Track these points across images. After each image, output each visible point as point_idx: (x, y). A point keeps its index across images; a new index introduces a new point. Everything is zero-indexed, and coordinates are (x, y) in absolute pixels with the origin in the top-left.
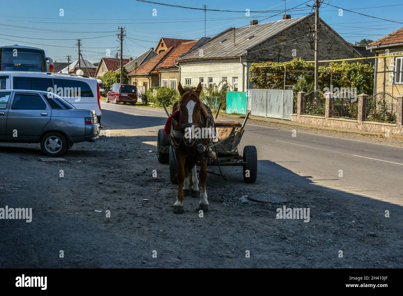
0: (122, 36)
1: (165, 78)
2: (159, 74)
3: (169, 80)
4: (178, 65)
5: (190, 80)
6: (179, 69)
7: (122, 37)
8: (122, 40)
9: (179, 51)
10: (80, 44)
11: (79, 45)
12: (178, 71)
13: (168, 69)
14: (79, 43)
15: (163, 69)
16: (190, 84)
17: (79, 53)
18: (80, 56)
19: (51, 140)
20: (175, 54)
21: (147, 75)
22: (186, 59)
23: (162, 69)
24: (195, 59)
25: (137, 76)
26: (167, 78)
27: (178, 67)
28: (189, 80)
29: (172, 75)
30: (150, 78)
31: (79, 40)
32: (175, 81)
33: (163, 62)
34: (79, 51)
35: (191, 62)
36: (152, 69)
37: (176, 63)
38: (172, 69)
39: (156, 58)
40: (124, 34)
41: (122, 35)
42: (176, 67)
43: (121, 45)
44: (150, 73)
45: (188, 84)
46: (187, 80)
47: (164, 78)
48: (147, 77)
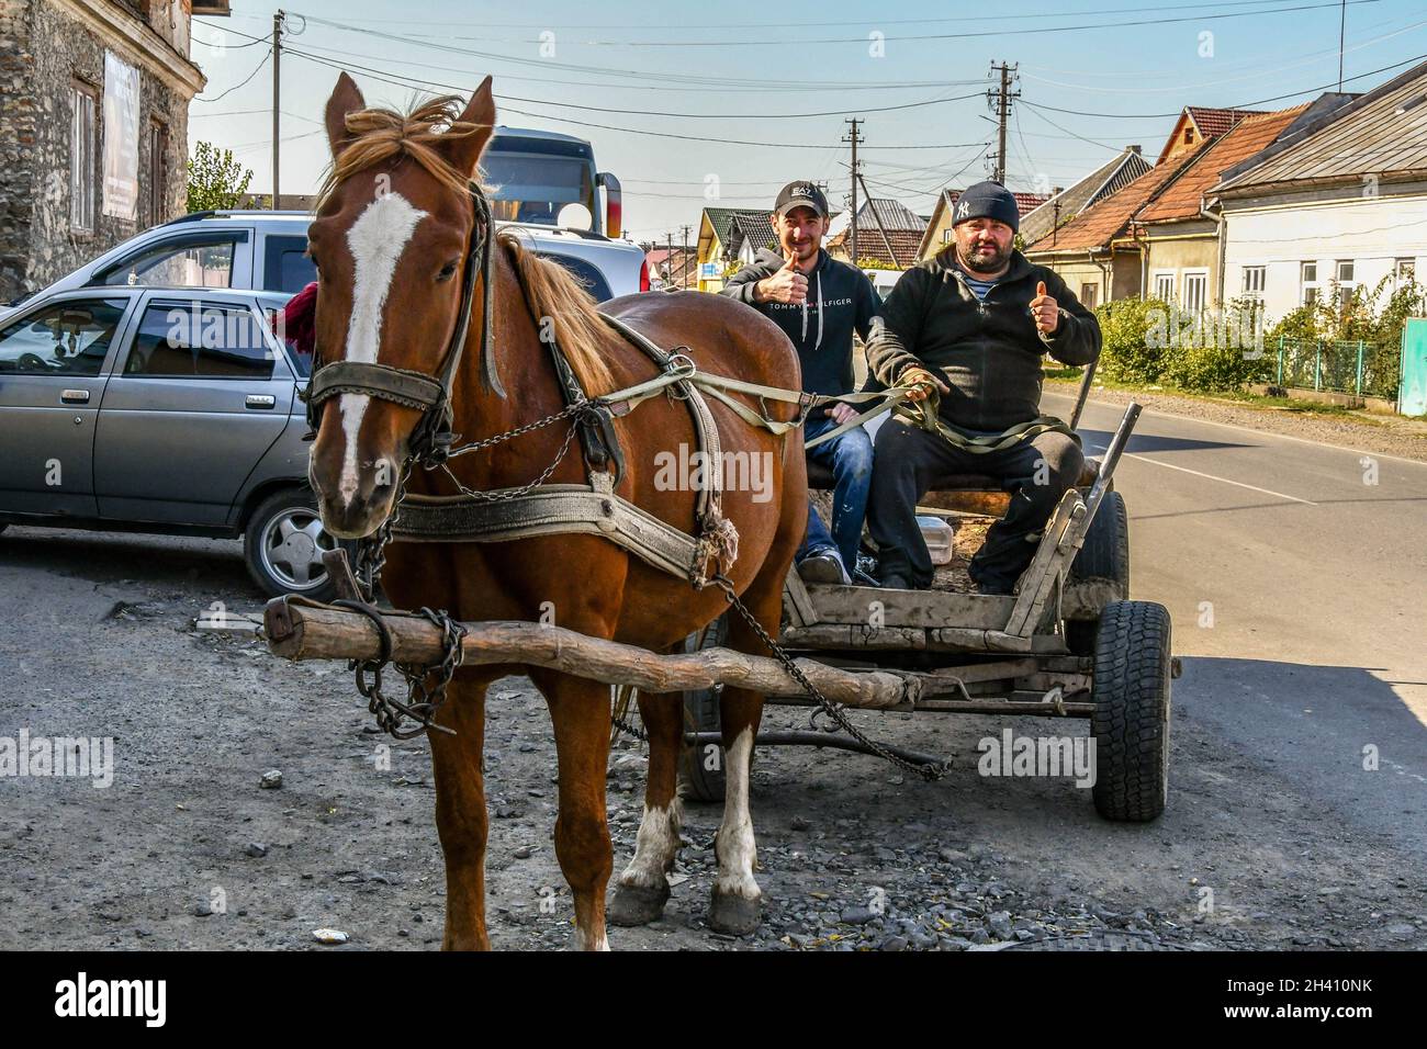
0: (1004, 100)
1: (1165, 266)
2: (1143, 251)
3: (1180, 272)
4: (1216, 209)
5: (1264, 272)
6: (1220, 226)
7: (1004, 104)
8: (1004, 115)
9: (1227, 154)
10: (859, 137)
11: (855, 141)
12: (1214, 234)
13: (1177, 228)
14: (854, 133)
15: (1161, 229)
16: (1263, 289)
17: (854, 170)
18: (859, 185)
19: (288, 525)
20: (1210, 167)
21: (1095, 255)
22: (1248, 186)
23: (1155, 229)
24: (1282, 185)
25: (1061, 257)
26: (1173, 266)
27: (1215, 217)
28: (1256, 272)
29: (1192, 250)
30: (1106, 266)
31: (854, 122)
32: (1201, 277)
33: (1159, 201)
34: (854, 164)
35: (1267, 195)
36: (1115, 230)
37: (1205, 205)
38: (1192, 226)
39: (1139, 185)
40: (1012, 89)
41: (1004, 94)
42: (1207, 219)
43: (998, 137)
44: (1108, 244)
45: (1255, 288)
46: (1249, 272)
47: (1159, 266)
48: (1094, 262)
